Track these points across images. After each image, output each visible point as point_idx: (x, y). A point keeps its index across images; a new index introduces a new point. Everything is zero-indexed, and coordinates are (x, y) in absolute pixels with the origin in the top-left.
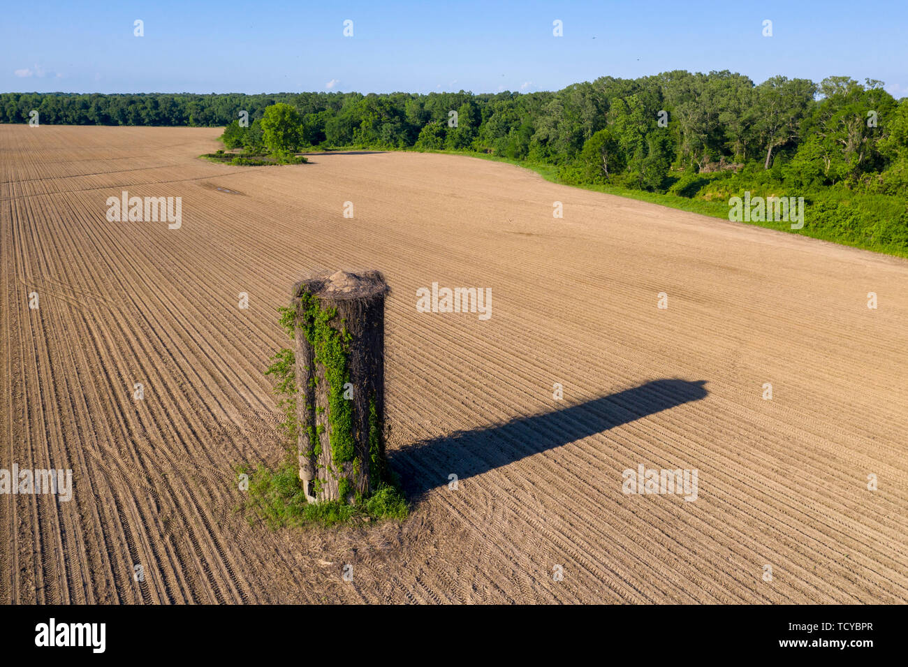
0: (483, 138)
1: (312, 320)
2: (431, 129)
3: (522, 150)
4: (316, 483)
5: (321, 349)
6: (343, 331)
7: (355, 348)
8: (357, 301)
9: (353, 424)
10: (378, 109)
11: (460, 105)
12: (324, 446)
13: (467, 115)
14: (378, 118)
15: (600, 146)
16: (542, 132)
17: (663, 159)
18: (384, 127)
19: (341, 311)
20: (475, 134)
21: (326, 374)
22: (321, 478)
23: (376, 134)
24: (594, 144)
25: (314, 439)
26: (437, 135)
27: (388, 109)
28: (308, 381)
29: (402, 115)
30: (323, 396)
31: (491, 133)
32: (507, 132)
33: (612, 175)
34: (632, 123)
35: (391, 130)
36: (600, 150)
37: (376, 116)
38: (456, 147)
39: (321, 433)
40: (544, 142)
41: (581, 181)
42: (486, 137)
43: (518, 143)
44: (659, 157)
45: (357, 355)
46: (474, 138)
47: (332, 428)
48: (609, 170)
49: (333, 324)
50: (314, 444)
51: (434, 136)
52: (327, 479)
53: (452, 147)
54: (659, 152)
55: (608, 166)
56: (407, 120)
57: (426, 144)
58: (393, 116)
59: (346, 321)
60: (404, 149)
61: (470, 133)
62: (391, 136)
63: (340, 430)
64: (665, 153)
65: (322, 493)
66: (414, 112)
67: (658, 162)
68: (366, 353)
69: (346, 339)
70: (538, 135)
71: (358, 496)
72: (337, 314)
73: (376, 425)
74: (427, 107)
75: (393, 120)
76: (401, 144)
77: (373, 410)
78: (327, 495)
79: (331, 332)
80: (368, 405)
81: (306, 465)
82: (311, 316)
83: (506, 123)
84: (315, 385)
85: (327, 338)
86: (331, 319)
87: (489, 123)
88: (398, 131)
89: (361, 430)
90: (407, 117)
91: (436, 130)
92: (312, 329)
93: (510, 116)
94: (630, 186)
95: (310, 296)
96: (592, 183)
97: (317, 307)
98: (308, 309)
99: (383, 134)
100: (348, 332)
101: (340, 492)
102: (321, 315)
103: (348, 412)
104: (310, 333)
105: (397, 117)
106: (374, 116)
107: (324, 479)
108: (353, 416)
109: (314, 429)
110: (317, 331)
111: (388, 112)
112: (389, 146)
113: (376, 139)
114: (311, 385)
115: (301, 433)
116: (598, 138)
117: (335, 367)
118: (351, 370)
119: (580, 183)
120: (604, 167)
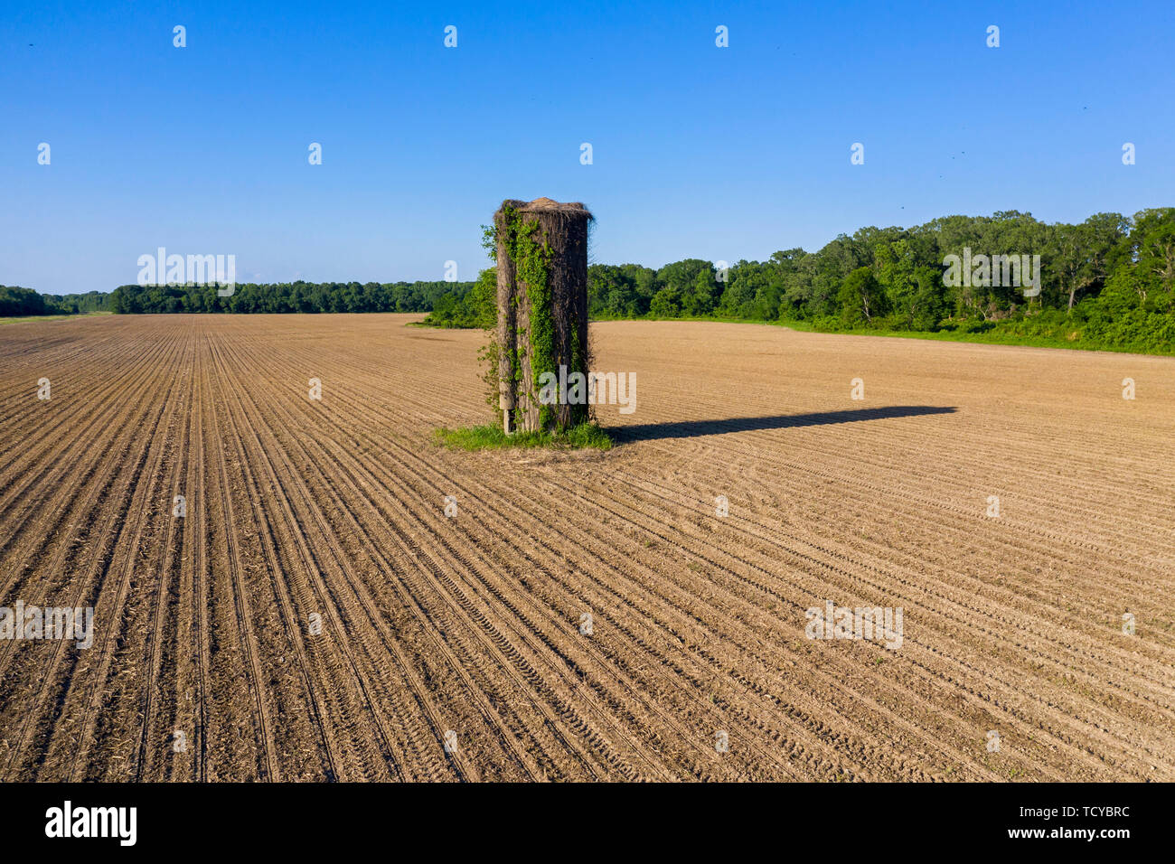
0: (726, 307)
1: (514, 235)
2: (665, 295)
3: (771, 315)
4: (517, 414)
5: (523, 264)
6: (545, 245)
7: (557, 265)
8: (559, 213)
9: (554, 346)
10: (604, 276)
11: (699, 271)
12: (525, 370)
13: (707, 282)
14: (604, 286)
15: (858, 285)
16: (794, 291)
17: (936, 296)
18: (611, 294)
19: (544, 225)
20: (717, 304)
21: (527, 291)
22: (521, 407)
23: (602, 304)
24: (852, 284)
25: (515, 363)
26: (672, 301)
27: (615, 276)
28: (510, 301)
29: (632, 284)
30: (525, 317)
31: (735, 300)
32: (753, 297)
33: (875, 319)
34: (900, 272)
35: (619, 297)
36: (859, 290)
37: (602, 284)
38: (694, 314)
39: (522, 357)
40: (797, 304)
41: (838, 327)
42: (728, 305)
43: (766, 306)
44: (931, 294)
45: (559, 273)
46: (715, 308)
47: (533, 350)
48: (871, 313)
49: (535, 239)
50: (515, 370)
51: (668, 303)
52: (527, 408)
53: (689, 314)
54: (931, 289)
55: (869, 309)
56: (638, 289)
57: (660, 312)
58: (622, 284)
59: (547, 235)
60: (634, 318)
61: (711, 303)
62: (619, 305)
63: (541, 351)
64: (938, 289)
65: (523, 424)
66: (646, 282)
67: (930, 300)
68: (568, 271)
69: (548, 254)
70: (789, 294)
71: (561, 428)
72: (539, 227)
73: (578, 352)
74: (660, 278)
75: (621, 288)
76: (630, 312)
77: (575, 334)
78: (527, 426)
79: (533, 246)
80: (570, 329)
81: (506, 392)
82: (514, 231)
83: (752, 288)
84: (516, 305)
85: (528, 252)
86: (532, 233)
87: (732, 288)
88: (627, 299)
89: (563, 355)
90: (638, 286)
91: (670, 295)
92: (514, 244)
93: (756, 280)
94: (896, 329)
95: (513, 210)
96: (851, 328)
97: (519, 221)
98: (509, 224)
99: (610, 302)
100: (549, 246)
101: (542, 419)
102: (524, 228)
103: (550, 332)
104: (512, 248)
105: (625, 284)
106: (600, 283)
107: (525, 407)
108: (555, 337)
109: (515, 352)
110: (519, 246)
111: (615, 279)
112: (617, 315)
113: (602, 310)
114: (512, 304)
115: (502, 357)
116: (857, 275)
117: (537, 282)
118: (553, 288)
119: (836, 329)
120: (865, 310)
